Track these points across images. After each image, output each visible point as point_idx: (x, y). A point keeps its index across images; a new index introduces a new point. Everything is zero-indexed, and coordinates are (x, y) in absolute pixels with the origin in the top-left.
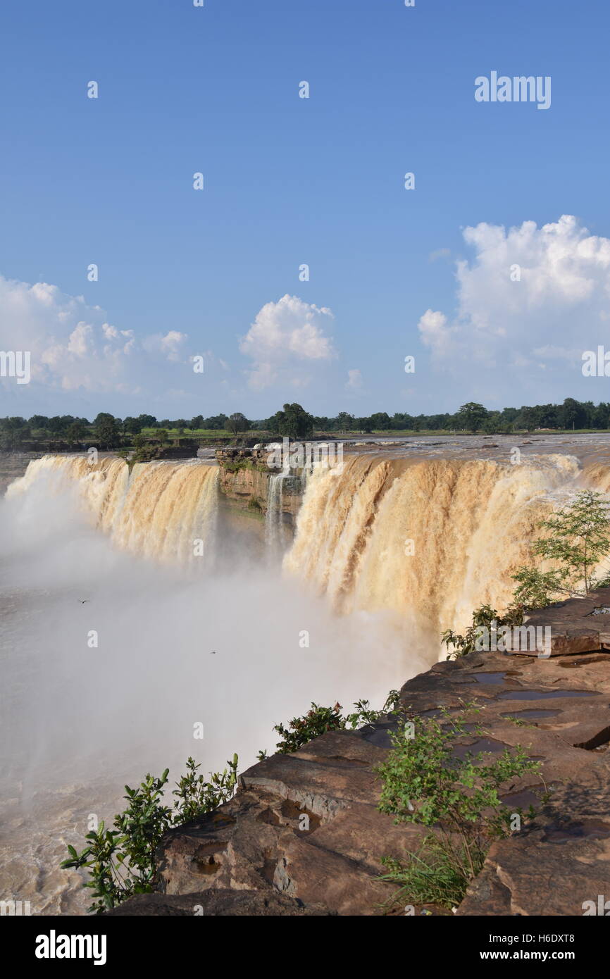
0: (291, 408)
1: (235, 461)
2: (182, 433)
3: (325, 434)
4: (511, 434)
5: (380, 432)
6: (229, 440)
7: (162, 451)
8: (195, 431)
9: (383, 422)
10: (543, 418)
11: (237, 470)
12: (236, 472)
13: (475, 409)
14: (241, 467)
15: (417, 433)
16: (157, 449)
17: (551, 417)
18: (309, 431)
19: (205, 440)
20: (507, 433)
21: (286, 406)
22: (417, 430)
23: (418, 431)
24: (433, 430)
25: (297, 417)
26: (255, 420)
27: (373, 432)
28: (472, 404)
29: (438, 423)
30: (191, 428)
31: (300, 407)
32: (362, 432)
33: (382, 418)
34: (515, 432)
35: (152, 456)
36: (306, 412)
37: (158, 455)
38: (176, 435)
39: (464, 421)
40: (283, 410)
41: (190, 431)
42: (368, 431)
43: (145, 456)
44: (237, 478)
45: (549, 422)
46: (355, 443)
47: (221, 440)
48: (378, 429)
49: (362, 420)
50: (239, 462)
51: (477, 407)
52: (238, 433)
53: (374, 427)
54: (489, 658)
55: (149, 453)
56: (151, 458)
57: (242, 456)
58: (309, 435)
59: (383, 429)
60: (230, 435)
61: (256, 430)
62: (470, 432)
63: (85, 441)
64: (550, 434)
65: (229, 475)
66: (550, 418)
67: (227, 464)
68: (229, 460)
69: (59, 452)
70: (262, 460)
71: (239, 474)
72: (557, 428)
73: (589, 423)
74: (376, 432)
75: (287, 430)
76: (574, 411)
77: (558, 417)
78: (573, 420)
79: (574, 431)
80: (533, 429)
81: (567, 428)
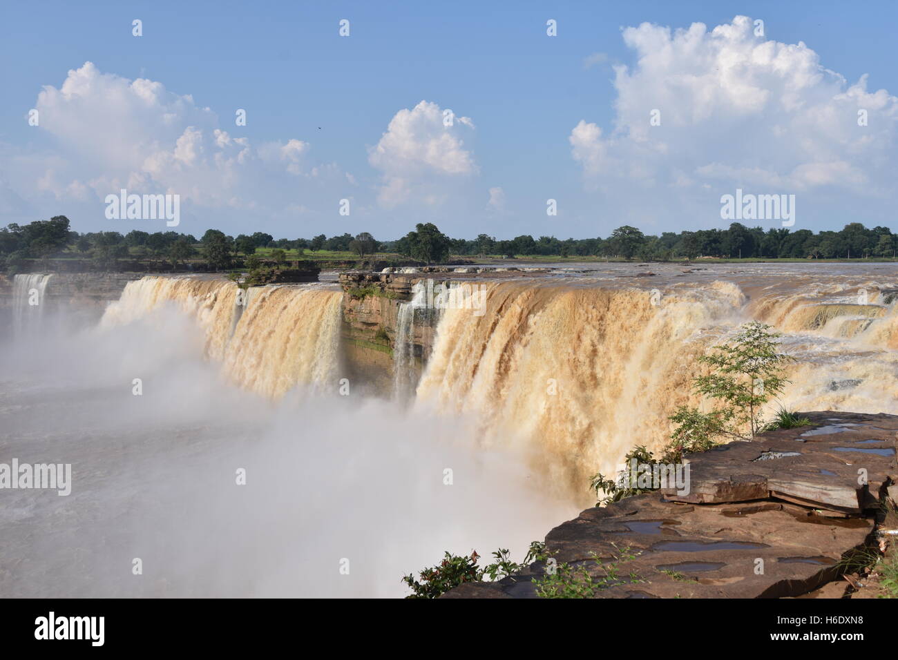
0: (424, 229)
1: (360, 287)
2: (301, 254)
3: (463, 258)
4: (671, 262)
5: (524, 257)
6: (355, 262)
7: (278, 273)
8: (316, 252)
9: (527, 246)
10: (707, 244)
11: (363, 296)
12: (361, 299)
13: (630, 233)
14: (367, 293)
15: (565, 259)
16: (273, 271)
17: (715, 243)
18: (444, 254)
19: (327, 262)
20: (666, 261)
21: (420, 226)
22: (565, 255)
23: (566, 257)
24: (582, 255)
25: (432, 239)
26: (384, 241)
27: (516, 257)
28: (627, 227)
29: (589, 248)
30: (312, 249)
31: (435, 227)
32: (504, 257)
33: (526, 241)
34: (674, 259)
35: (267, 279)
36: (442, 233)
37: (274, 278)
38: (295, 256)
39: (618, 247)
40: (416, 231)
41: (311, 252)
42: (511, 256)
43: (260, 280)
44: (363, 305)
45: (713, 249)
46: (495, 269)
47: (345, 262)
48: (522, 254)
49: (504, 243)
50: (365, 287)
51: (633, 231)
52: (365, 255)
53: (518, 252)
54: (643, 505)
55: (264, 275)
56: (265, 282)
57: (369, 281)
58: (444, 259)
59: (527, 254)
60: (356, 258)
61: (385, 252)
62: (623, 259)
63: (191, 261)
64: (713, 263)
65: (354, 302)
66: (713, 245)
67: (352, 290)
68: (354, 285)
69: (160, 273)
70: (391, 286)
71: (365, 301)
72: (720, 256)
73: (757, 251)
74: (519, 257)
75: (419, 253)
76: (742, 238)
77: (723, 245)
78: (739, 247)
79: (740, 260)
80: (695, 256)
81: (732, 257)
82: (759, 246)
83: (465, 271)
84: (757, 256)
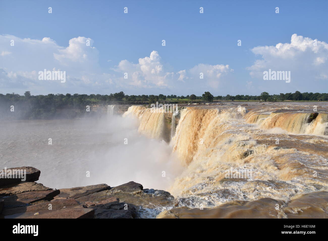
2: (178, 100)
3: (219, 101)
4: (277, 102)
5: (237, 100)
10: (289, 97)
17: (291, 97)
18: (211, 100)
20: (275, 101)
21: (205, 92)
25: (208, 96)
28: (265, 92)
30: (181, 99)
31: (209, 93)
32: (231, 100)
34: (278, 101)
36: (211, 94)
39: (262, 98)
40: (204, 94)
42: (233, 100)
47: (185, 102)
48: (236, 100)
51: (267, 93)
52: (193, 100)
59: (238, 100)
60: (190, 100)
62: (264, 101)
64: (290, 102)
72: (293, 100)
73: (304, 98)
74: (235, 100)
75: (205, 99)
76: (298, 95)
77: (294, 97)
78: (298, 98)
79: (298, 101)
80: (284, 100)
81: (296, 100)
82: (304, 97)
83: (208, 104)
84: (304, 100)
